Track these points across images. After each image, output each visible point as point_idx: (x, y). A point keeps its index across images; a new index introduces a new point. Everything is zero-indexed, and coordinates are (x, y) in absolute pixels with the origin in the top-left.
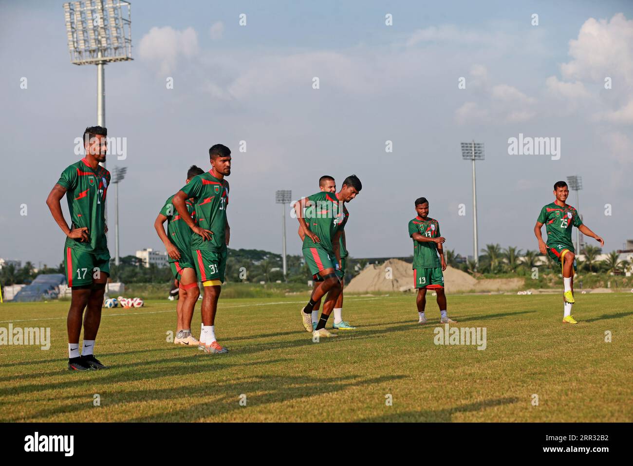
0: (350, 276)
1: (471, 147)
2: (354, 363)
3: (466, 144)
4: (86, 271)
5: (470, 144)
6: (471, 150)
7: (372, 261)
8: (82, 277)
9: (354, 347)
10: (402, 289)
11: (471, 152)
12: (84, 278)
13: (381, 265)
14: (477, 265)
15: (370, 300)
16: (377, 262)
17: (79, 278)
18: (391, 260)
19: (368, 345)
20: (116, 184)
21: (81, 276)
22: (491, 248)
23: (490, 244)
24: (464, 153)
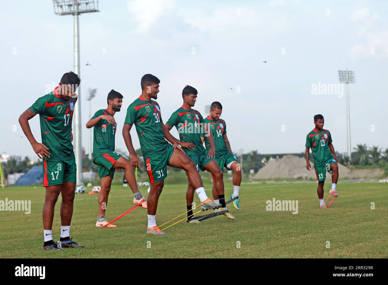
0: (258, 167)
1: (346, 74)
2: (252, 244)
3: (342, 71)
4: (58, 173)
5: (345, 71)
6: (346, 76)
7: (274, 156)
8: (56, 179)
9: (254, 230)
10: (296, 177)
11: (345, 77)
12: (57, 179)
13: (281, 159)
14: (350, 159)
15: (270, 188)
16: (278, 157)
17: (54, 179)
18: (288, 156)
19: (264, 227)
20: (88, 101)
21: (55, 177)
22: (360, 147)
23: (359, 144)
24: (340, 78)
